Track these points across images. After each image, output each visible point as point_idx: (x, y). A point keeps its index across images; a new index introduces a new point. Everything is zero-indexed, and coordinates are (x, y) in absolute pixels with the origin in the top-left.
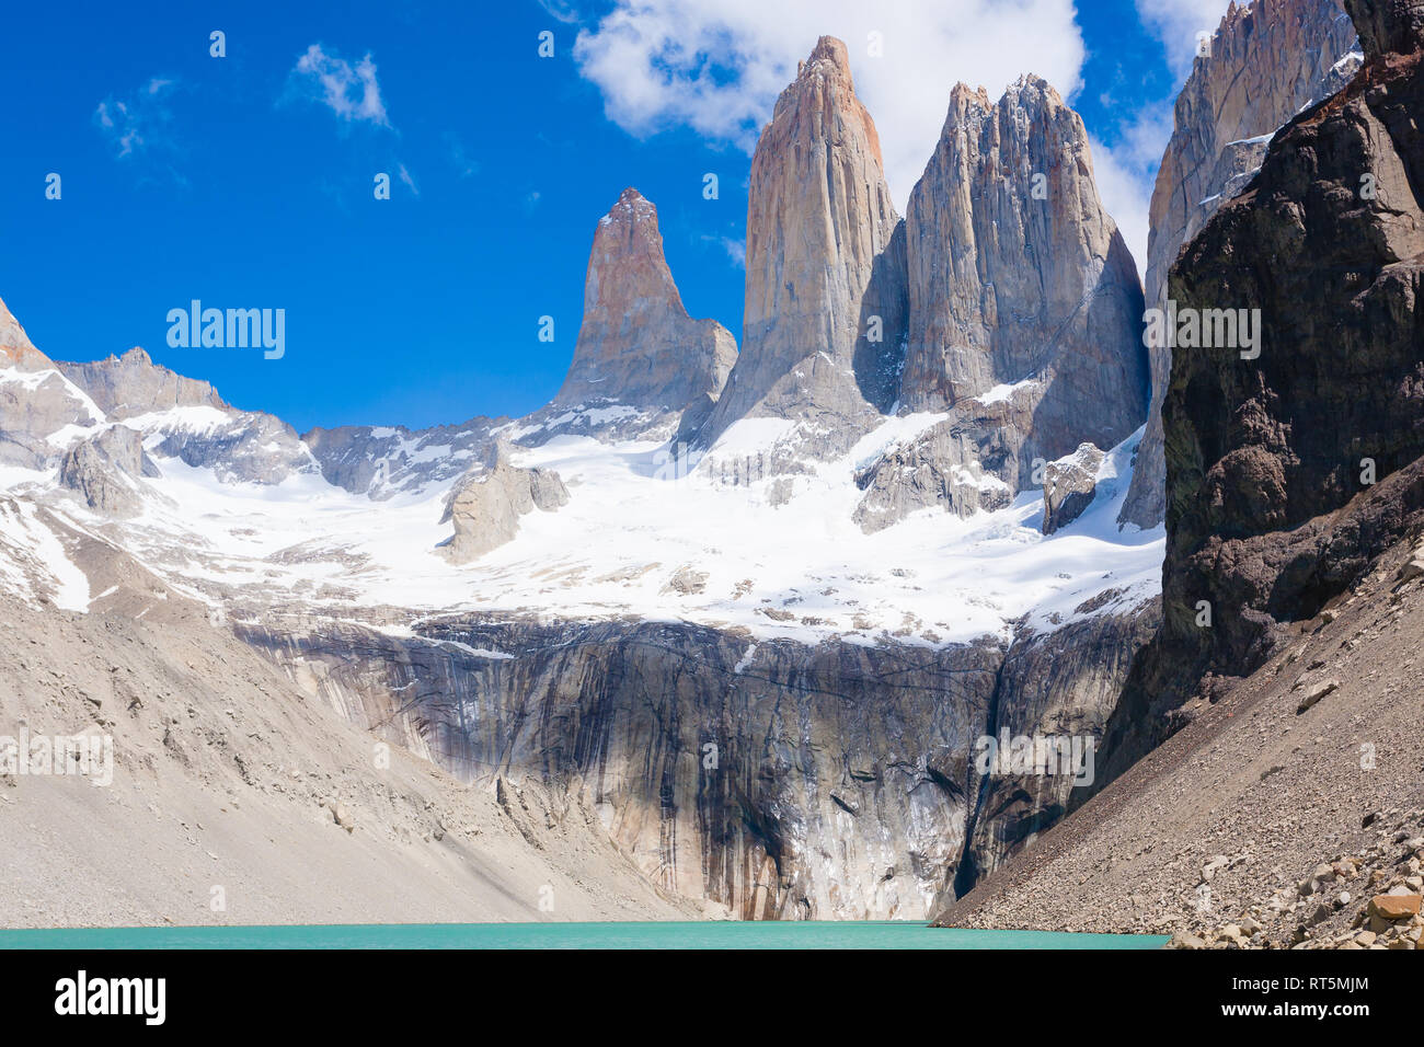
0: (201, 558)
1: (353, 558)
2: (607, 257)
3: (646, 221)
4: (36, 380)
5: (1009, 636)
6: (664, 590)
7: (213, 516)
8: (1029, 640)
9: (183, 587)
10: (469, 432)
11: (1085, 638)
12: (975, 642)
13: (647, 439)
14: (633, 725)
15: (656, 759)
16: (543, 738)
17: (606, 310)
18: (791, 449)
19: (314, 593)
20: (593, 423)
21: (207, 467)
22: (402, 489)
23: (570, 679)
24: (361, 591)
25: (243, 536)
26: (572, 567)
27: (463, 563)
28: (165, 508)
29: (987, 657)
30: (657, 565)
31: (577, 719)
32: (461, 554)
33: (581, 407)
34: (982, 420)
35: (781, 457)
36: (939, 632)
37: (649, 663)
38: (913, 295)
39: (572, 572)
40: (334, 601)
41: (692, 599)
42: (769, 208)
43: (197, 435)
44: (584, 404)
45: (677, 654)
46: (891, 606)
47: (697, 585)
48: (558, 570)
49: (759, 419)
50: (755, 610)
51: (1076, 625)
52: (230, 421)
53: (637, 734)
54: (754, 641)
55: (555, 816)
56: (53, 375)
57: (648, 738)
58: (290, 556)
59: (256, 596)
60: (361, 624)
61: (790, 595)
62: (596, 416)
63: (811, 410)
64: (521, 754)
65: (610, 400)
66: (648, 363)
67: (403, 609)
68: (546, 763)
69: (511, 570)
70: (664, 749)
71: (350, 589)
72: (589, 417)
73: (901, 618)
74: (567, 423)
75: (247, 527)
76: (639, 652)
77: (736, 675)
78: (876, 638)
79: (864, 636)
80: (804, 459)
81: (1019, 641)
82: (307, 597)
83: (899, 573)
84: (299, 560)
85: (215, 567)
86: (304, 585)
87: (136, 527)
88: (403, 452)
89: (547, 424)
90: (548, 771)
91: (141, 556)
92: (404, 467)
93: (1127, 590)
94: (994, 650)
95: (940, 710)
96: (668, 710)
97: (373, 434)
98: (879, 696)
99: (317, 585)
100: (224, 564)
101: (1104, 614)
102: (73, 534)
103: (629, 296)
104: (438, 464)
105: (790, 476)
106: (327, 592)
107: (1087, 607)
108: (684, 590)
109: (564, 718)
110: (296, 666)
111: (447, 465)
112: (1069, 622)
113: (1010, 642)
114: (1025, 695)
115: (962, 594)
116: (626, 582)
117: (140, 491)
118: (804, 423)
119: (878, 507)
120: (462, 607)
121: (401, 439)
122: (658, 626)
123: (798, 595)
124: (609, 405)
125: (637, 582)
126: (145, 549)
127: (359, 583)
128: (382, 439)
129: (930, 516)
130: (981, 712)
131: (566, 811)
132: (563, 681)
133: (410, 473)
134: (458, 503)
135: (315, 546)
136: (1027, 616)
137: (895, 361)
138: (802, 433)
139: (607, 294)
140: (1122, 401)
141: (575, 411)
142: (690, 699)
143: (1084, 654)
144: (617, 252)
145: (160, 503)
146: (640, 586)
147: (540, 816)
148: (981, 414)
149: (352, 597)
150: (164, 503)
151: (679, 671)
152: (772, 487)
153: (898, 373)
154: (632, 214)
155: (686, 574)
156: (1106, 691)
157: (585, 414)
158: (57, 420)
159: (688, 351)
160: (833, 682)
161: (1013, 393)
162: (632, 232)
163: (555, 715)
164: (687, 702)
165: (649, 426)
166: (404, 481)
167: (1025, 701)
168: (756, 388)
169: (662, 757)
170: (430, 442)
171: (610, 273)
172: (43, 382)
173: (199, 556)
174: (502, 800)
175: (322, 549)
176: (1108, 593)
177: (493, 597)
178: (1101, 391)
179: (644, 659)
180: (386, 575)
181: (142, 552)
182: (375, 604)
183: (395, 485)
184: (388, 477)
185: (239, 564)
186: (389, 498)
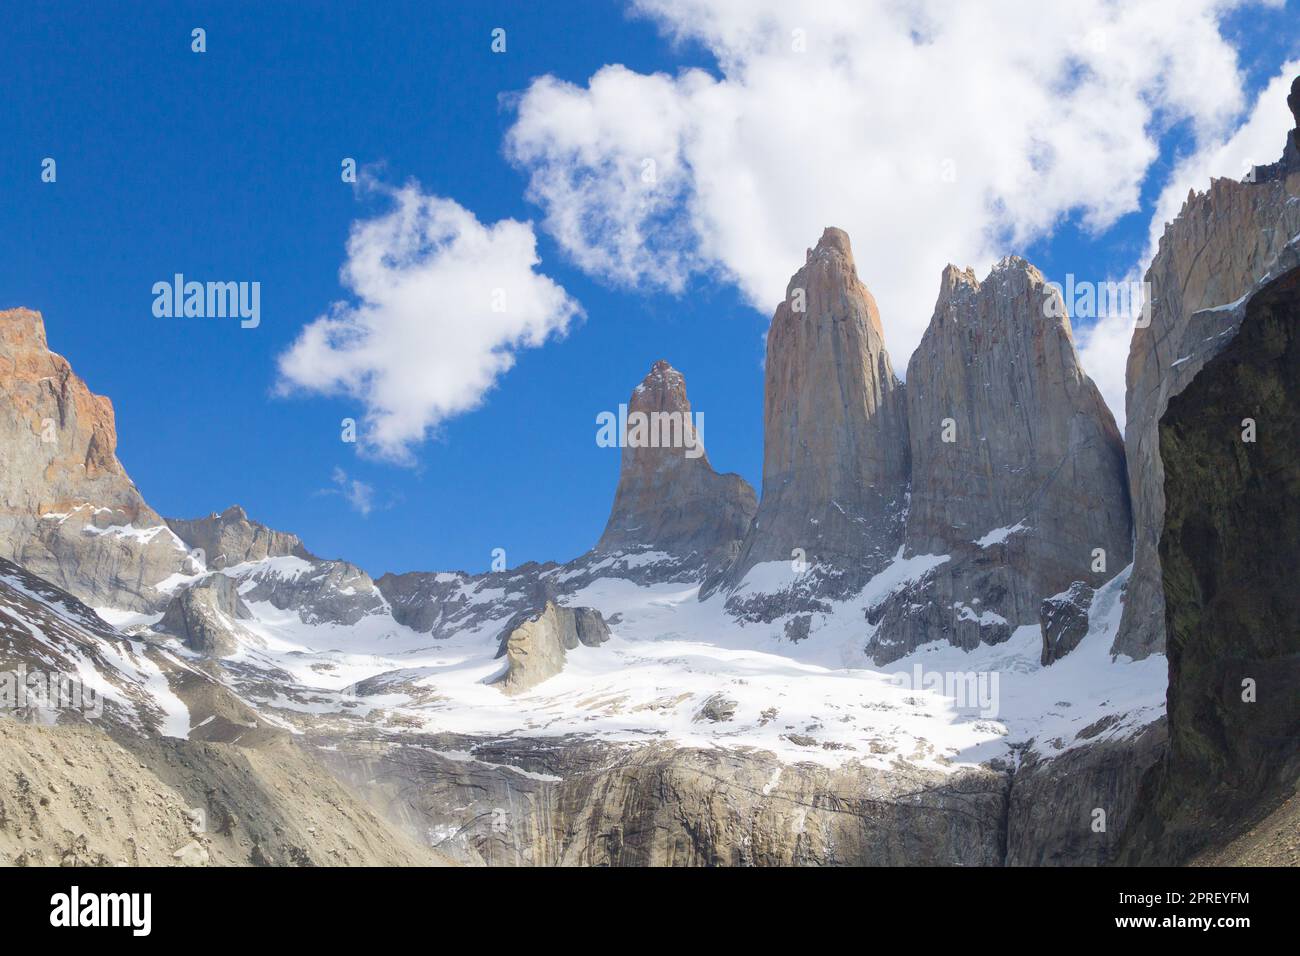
0: (287, 691)
1: (419, 690)
4: (149, 535)
6: (698, 718)
7: (297, 654)
9: (271, 716)
10: (521, 577)
13: (678, 580)
18: (808, 588)
19: (386, 722)
20: (630, 567)
21: (293, 609)
22: (462, 628)
24: (426, 720)
25: (323, 671)
26: (611, 698)
27: (515, 694)
28: (256, 646)
30: (689, 695)
31: (621, 837)
32: (515, 686)
33: (620, 553)
35: (799, 596)
37: (685, 786)
38: (915, 450)
39: (614, 701)
40: (402, 728)
41: (723, 727)
43: (284, 581)
44: (623, 550)
47: (728, 713)
48: (600, 700)
50: (781, 736)
52: (311, 568)
56: (163, 530)
58: (364, 688)
59: (336, 725)
60: (427, 749)
61: (812, 722)
62: (633, 561)
65: (646, 546)
66: (679, 513)
67: (463, 736)
69: (559, 700)
71: (417, 718)
72: (626, 562)
74: (607, 568)
75: (326, 662)
76: (676, 775)
82: (378, 725)
84: (372, 693)
85: (299, 699)
86: (377, 714)
87: (228, 662)
88: (463, 595)
89: (589, 568)
91: (235, 690)
92: (464, 608)
97: (436, 579)
99: (388, 715)
100: (307, 696)
102: (176, 669)
104: (493, 606)
105: (808, 613)
106: (396, 720)
108: (716, 719)
110: (370, 788)
111: (501, 606)
116: (662, 710)
117: (235, 631)
118: (819, 565)
119: (889, 641)
120: (515, 734)
121: (461, 583)
122: (692, 751)
123: (818, 722)
124: (645, 550)
125: (671, 710)
126: (237, 683)
127: (425, 714)
128: (444, 583)
129: (936, 647)
132: (607, 801)
133: (468, 614)
134: (513, 641)
135: (387, 679)
138: (818, 574)
145: (252, 641)
146: (674, 714)
148: (980, 555)
149: (418, 725)
152: (792, 623)
154: (663, 383)
155: (716, 703)
157: (623, 559)
163: (601, 833)
164: (720, 822)
165: (680, 568)
166: (463, 621)
170: (487, 586)
172: (154, 537)
173: (285, 689)
175: (392, 682)
179: (680, 783)
180: (448, 704)
182: (438, 732)
183: (456, 624)
184: (450, 617)
185: (320, 696)
186: (450, 636)
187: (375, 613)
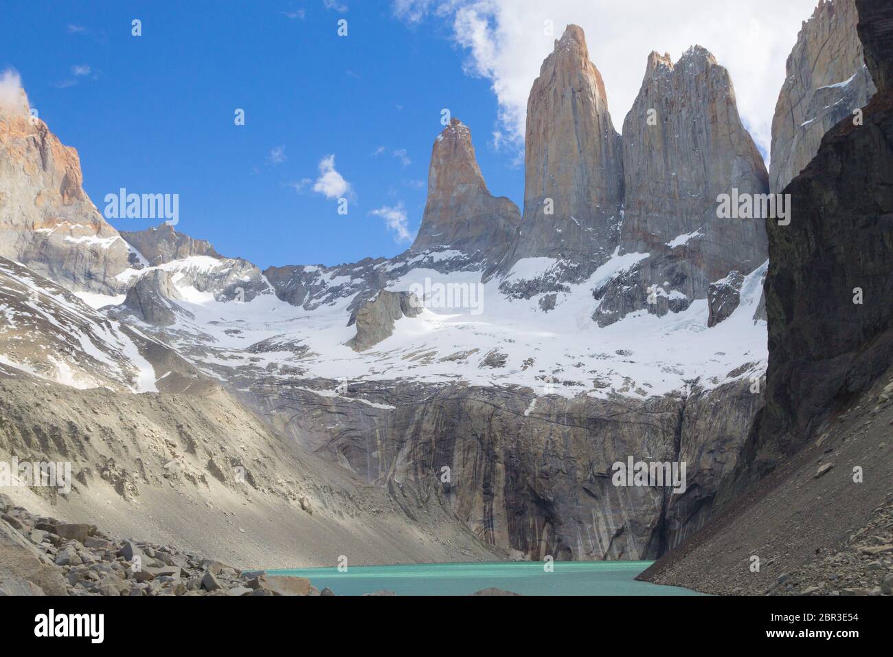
0: (213, 351)
1: (299, 348)
2: (441, 160)
3: (464, 138)
4: (109, 242)
5: (688, 391)
6: (481, 365)
7: (215, 323)
8: (700, 394)
9: (205, 370)
10: (361, 268)
11: (733, 393)
12: (667, 395)
13: (467, 270)
14: (466, 447)
15: (480, 466)
16: (414, 455)
17: (441, 192)
18: (554, 276)
19: (279, 371)
20: (435, 261)
21: (209, 292)
22: (323, 303)
23: (428, 420)
24: (305, 370)
25: (233, 334)
26: (426, 352)
27: (362, 351)
28: (187, 319)
29: (674, 404)
30: (477, 350)
31: (433, 444)
32: (362, 345)
33: (427, 251)
34: (670, 257)
35: (548, 281)
36: (646, 389)
37: (474, 411)
38: (627, 180)
39: (427, 355)
40: (290, 376)
41: (498, 371)
42: (538, 130)
43: (202, 273)
44: (429, 249)
45: (490, 404)
46: (616, 374)
47: (502, 362)
48: (418, 354)
49: (535, 258)
50: (536, 377)
51: (727, 385)
52: (221, 264)
53: (468, 452)
54: (536, 397)
55: (423, 502)
56: (119, 239)
57: (475, 454)
58: (262, 347)
59: (247, 375)
60: (307, 389)
61: (556, 368)
62: (437, 257)
63: (566, 253)
64: (401, 464)
65: (445, 247)
66: (467, 223)
67: (330, 380)
68: (416, 469)
69: (391, 354)
70: (484, 461)
71: (299, 369)
72: (432, 257)
73: (622, 381)
74: (419, 261)
75: (235, 328)
76: (468, 404)
77: (525, 417)
78: (608, 394)
79: (601, 392)
80: (563, 282)
81: (693, 394)
82: (275, 374)
83: (621, 353)
84: (267, 350)
85: (222, 357)
86: (272, 366)
87: (172, 331)
88: (323, 281)
89: (407, 262)
90: (417, 474)
91: (180, 351)
92: (324, 289)
93: (758, 363)
94: (679, 399)
95: (646, 436)
96: (486, 438)
97: (305, 270)
98: (610, 428)
99: (280, 366)
100: (227, 354)
101: (744, 378)
102: (142, 340)
103: (455, 184)
104: (343, 287)
105: (554, 293)
106: (286, 370)
107: (734, 373)
108: (494, 366)
109: (426, 443)
110: (273, 416)
111: (349, 288)
112: (723, 383)
113: (688, 394)
114: (697, 427)
115: (659, 365)
116: (458, 360)
117: (172, 309)
118: (562, 260)
119: (608, 311)
120: (365, 378)
121: (321, 272)
122: (479, 389)
123: (560, 368)
124: (445, 249)
125: (465, 360)
126: (181, 347)
127: (304, 364)
128: (310, 273)
129: (639, 316)
130: (671, 437)
131: (428, 497)
132: (424, 422)
133: (327, 293)
134: (359, 315)
135: (277, 341)
136: (698, 379)
137: (617, 222)
138: (561, 266)
139: (442, 183)
140: (756, 244)
141: (424, 254)
142: (499, 431)
143: (733, 403)
144: (447, 157)
145: (184, 315)
146: (467, 363)
147: (413, 501)
148: (670, 253)
149: (301, 373)
150: (187, 315)
151: (492, 415)
152: (544, 299)
153: (618, 229)
154: (456, 134)
155: (494, 356)
156: (746, 424)
157: (430, 255)
158: (121, 266)
159: (491, 216)
160: (582, 420)
161: (689, 240)
162: (456, 145)
163: (421, 441)
164: (497, 433)
165: (469, 262)
166: (324, 298)
167: (698, 431)
168: (533, 239)
169: (483, 466)
170: (339, 274)
171: (443, 169)
172: (113, 244)
173: (212, 350)
174: (392, 492)
175: (280, 343)
176: (747, 365)
177: (381, 372)
178: (743, 238)
179: (471, 409)
180: (320, 359)
181: (180, 349)
182: (314, 378)
183: (319, 301)
184: (315, 295)
185: (235, 354)
186: (315, 308)
187: (264, 293)
